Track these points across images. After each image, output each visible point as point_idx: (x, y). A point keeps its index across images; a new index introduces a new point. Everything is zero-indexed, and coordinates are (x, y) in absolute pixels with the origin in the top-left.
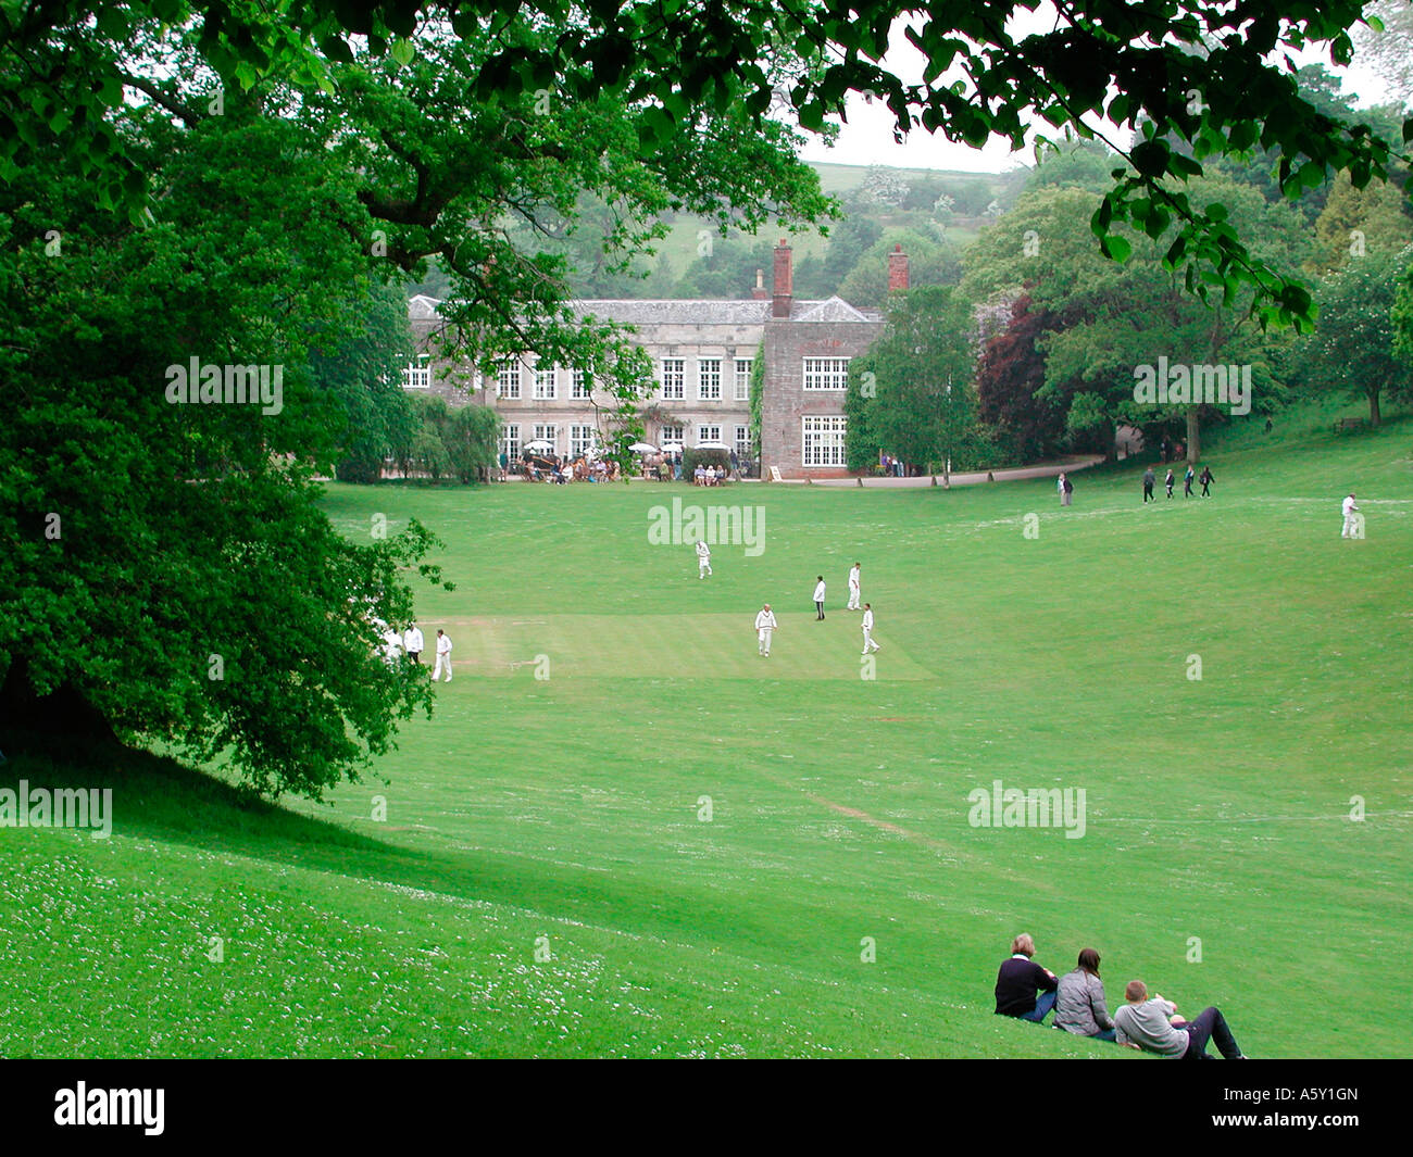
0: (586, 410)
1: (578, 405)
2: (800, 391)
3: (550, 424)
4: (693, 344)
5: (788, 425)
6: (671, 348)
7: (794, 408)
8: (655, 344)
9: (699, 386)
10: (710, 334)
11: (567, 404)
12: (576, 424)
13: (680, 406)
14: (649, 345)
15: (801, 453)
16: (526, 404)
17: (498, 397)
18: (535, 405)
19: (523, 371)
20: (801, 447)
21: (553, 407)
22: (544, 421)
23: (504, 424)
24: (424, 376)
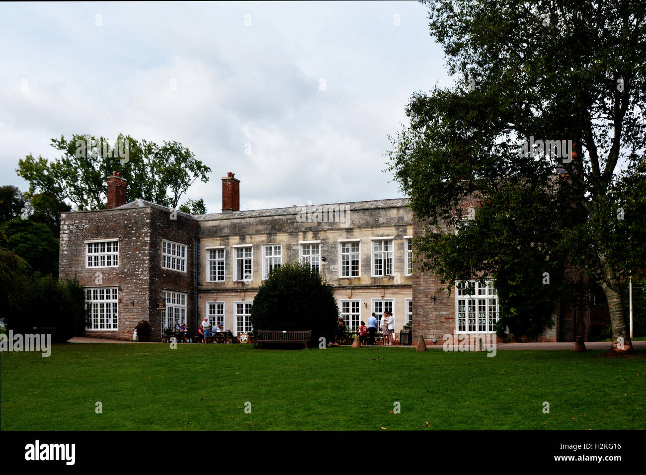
9: (373, 264)
14: (328, 230)
15: (454, 318)
16: (230, 285)
17: (208, 280)
18: (236, 286)
19: (226, 258)
20: (454, 313)
21: (249, 287)
22: (243, 300)
23: (212, 302)
24: (115, 257)
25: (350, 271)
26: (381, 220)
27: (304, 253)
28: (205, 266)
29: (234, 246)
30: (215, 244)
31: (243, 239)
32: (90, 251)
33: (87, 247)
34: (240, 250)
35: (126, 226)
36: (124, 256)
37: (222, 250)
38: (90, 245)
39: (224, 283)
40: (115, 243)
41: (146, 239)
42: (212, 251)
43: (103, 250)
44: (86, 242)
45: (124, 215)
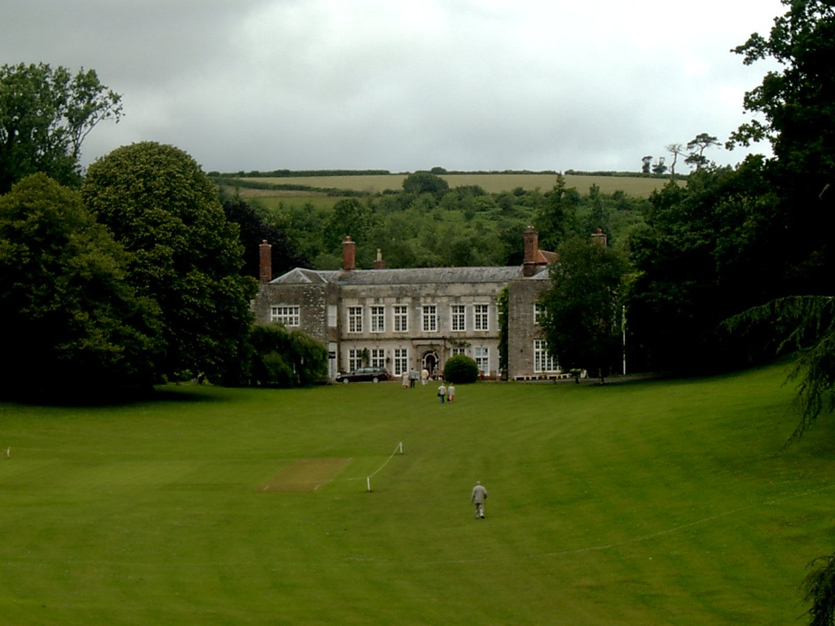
0: (403, 339)
1: (399, 336)
2: (532, 324)
3: (381, 348)
4: (471, 295)
5: (525, 346)
6: (457, 298)
7: (528, 335)
8: (446, 296)
9: (474, 322)
10: (481, 289)
11: (391, 336)
12: (398, 348)
13: (462, 335)
14: (443, 296)
15: (533, 364)
16: (366, 336)
17: (349, 331)
18: (372, 336)
19: (364, 315)
20: (533, 360)
21: (382, 337)
22: (377, 347)
23: (352, 348)
24: (296, 318)
25: (458, 326)
26: (480, 291)
27: (425, 312)
28: (346, 321)
29: (370, 305)
30: (355, 304)
31: (377, 300)
32: (274, 313)
33: (272, 311)
34: (374, 309)
35: (305, 296)
36: (304, 317)
37: (360, 309)
38: (274, 309)
39: (361, 334)
40: (296, 308)
41: (322, 306)
42: (352, 310)
43: (280, 313)
44: (272, 306)
45: (303, 288)
